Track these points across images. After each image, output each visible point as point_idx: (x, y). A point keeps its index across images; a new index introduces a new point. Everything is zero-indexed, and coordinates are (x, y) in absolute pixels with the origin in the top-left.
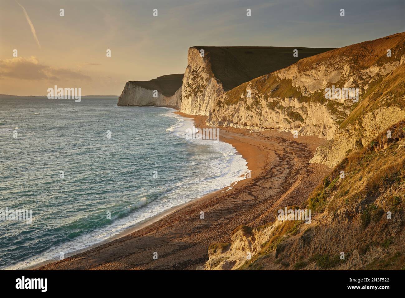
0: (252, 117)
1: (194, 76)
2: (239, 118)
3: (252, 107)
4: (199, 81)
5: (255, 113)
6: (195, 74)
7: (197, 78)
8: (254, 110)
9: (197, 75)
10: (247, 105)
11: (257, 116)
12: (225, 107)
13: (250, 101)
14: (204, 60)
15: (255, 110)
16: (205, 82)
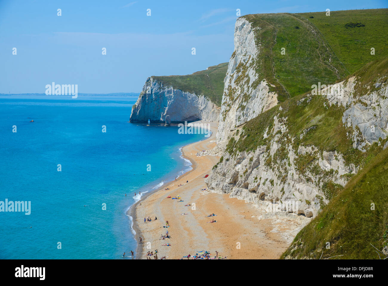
0: (272, 182)
1: (240, 74)
2: (257, 181)
3: (276, 162)
4: (244, 85)
5: (277, 175)
6: (242, 70)
7: (243, 79)
8: (276, 168)
9: (243, 73)
10: (268, 156)
11: (279, 182)
12: (237, 155)
13: (275, 147)
14: (256, 44)
15: (278, 169)
16: (250, 89)
